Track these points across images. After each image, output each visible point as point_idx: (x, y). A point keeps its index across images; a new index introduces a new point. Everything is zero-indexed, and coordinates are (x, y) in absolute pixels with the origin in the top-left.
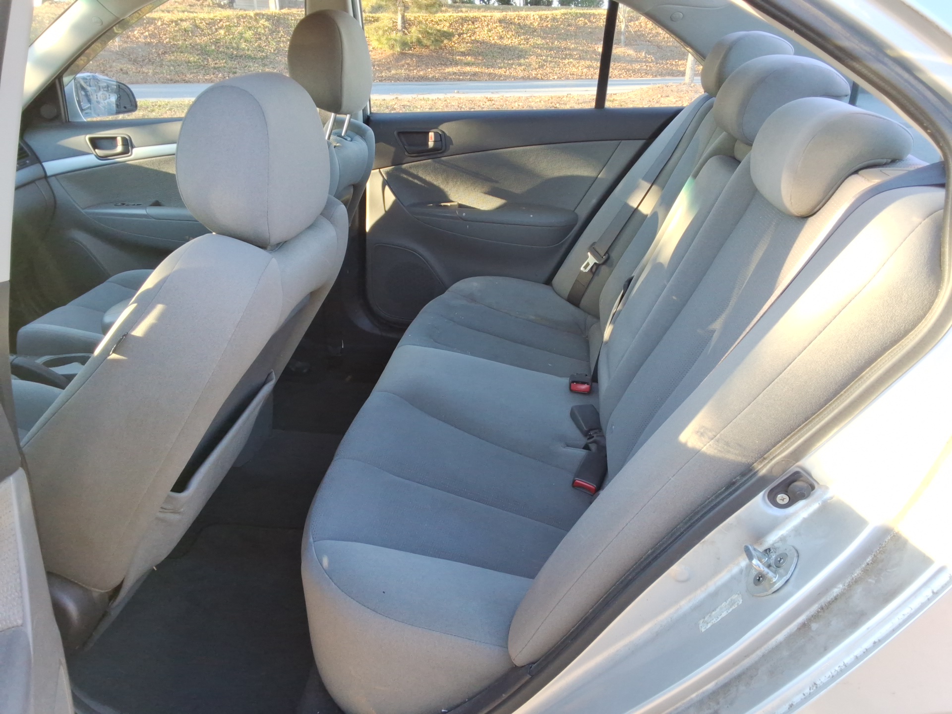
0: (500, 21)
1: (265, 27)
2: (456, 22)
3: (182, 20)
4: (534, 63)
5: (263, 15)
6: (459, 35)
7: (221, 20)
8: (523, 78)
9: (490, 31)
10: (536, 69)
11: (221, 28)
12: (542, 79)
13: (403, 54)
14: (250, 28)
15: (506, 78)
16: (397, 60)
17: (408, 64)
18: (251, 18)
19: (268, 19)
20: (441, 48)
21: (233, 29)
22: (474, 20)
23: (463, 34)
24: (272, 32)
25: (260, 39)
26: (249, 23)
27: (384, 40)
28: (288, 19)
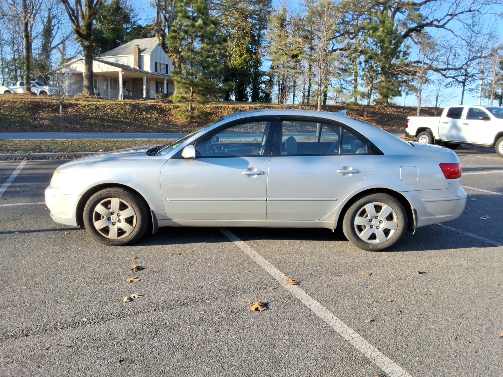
0: (233, 108)
1: (129, 109)
2: (213, 108)
3: (90, 105)
4: (248, 127)
5: (128, 104)
6: (215, 114)
7: (108, 106)
8: (245, 133)
9: (228, 112)
10: (250, 129)
11: (109, 109)
12: (253, 133)
13: (191, 122)
14: (122, 109)
15: (237, 132)
16: (189, 124)
17: (194, 126)
18: (122, 105)
19: (130, 106)
20: (207, 119)
21: (114, 109)
22: (221, 108)
23: (216, 113)
24: (132, 111)
25: (127, 114)
26: (122, 107)
27: (183, 115)
28: (139, 106)
